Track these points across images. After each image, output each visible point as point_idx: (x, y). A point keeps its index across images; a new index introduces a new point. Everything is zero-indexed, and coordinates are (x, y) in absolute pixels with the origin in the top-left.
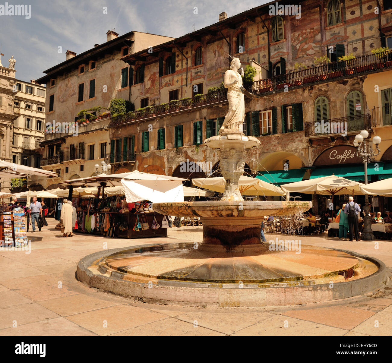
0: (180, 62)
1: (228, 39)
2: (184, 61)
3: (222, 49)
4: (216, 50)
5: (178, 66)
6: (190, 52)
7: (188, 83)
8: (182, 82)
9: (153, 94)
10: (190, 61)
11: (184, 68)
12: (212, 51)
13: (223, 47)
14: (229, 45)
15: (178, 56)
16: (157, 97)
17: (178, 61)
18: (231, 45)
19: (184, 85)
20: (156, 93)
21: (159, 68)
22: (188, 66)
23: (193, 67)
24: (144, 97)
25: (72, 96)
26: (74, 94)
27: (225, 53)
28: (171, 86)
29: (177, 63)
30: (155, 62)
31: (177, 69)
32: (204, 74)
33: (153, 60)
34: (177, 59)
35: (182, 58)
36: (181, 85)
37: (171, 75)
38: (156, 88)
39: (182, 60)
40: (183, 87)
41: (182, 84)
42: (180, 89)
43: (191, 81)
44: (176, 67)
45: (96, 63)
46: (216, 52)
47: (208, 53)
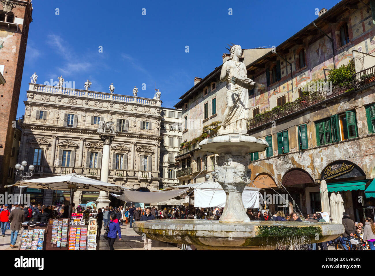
0: (285, 69)
1: (329, 35)
2: (288, 66)
3: (325, 46)
4: (318, 49)
5: (283, 73)
6: (293, 57)
7: (294, 88)
8: (288, 87)
9: (262, 103)
10: (294, 65)
11: (288, 73)
12: (314, 51)
13: (325, 44)
14: (332, 40)
15: (282, 63)
16: (267, 105)
17: (283, 68)
18: (333, 40)
19: (290, 91)
20: (265, 103)
21: (266, 79)
22: (293, 71)
23: (297, 72)
24: (255, 107)
25: (199, 115)
26: (201, 114)
27: (328, 49)
28: (278, 94)
29: (282, 71)
30: (263, 73)
31: (282, 76)
32: (309, 75)
33: (261, 72)
34: (281, 66)
35: (286, 64)
36: (287, 91)
37: (278, 83)
38: (265, 97)
39: (286, 67)
40: (290, 92)
41: (288, 89)
42: (287, 95)
43: (297, 84)
44: (281, 75)
45: (216, 84)
46: (318, 51)
47: (310, 54)
